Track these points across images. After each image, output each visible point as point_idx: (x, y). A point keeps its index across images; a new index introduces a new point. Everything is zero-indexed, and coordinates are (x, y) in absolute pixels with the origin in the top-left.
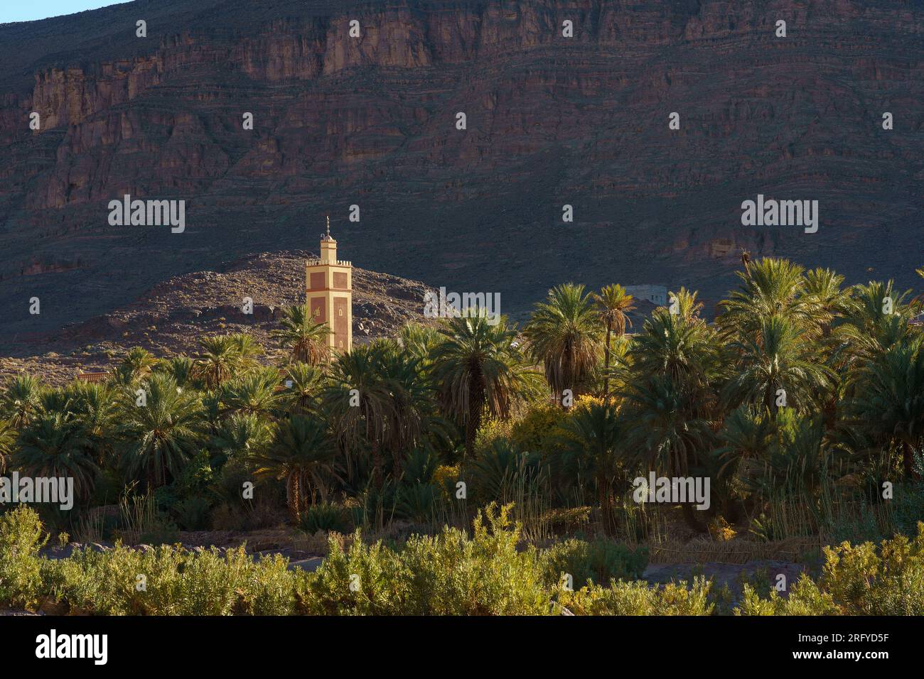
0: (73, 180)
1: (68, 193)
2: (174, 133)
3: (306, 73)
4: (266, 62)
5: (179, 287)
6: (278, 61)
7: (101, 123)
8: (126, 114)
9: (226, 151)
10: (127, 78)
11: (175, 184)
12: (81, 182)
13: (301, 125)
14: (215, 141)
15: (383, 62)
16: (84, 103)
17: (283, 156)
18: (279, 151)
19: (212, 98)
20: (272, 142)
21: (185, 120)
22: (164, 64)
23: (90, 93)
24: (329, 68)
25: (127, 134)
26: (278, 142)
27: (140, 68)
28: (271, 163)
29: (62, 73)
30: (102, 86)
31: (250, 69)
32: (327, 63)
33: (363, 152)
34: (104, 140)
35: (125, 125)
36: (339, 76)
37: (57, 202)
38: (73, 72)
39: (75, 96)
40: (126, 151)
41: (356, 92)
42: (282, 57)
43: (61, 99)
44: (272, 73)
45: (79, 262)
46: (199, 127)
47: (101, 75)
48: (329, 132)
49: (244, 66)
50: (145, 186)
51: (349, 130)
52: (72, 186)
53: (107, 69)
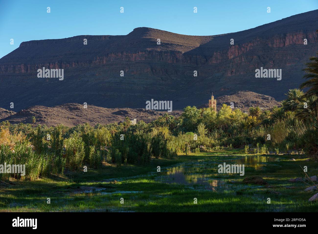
0: (233, 70)
1: (232, 73)
2: (253, 60)
3: (281, 46)
4: (273, 43)
5: (220, 98)
6: (276, 43)
7: (238, 58)
8: (243, 56)
9: (263, 63)
10: (247, 47)
11: (252, 71)
12: (234, 71)
13: (278, 57)
14: (261, 61)
15: (297, 43)
16: (239, 53)
17: (275, 64)
18: (274, 63)
19: (261, 52)
20: (272, 61)
21: (255, 57)
22: (253, 44)
23: (240, 51)
24: (286, 45)
25: (243, 60)
26: (273, 61)
27: (250, 45)
28: (272, 66)
29: (234, 46)
30: (242, 49)
31: (270, 45)
32: (286, 43)
33: (291, 63)
34: (239, 62)
35: (243, 58)
36: (287, 47)
37: (230, 75)
38: (237, 46)
39: (237, 51)
40: (243, 64)
41: (290, 50)
42: (277, 43)
43: (234, 52)
44: (275, 46)
45: (231, 88)
46: (258, 58)
47: (242, 47)
48: (284, 59)
49: (269, 45)
50: (246, 71)
51: (288, 58)
52: (232, 71)
53: (243, 45)
